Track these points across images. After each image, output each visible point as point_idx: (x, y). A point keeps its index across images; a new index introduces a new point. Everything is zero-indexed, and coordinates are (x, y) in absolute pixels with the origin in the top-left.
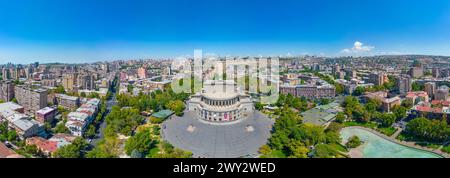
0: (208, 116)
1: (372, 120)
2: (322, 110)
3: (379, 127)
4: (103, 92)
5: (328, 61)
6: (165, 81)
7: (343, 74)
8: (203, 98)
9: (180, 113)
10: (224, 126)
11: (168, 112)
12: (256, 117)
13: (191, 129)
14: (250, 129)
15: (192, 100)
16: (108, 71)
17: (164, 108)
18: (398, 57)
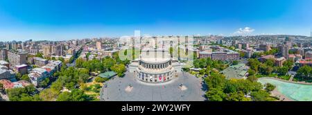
0: (145, 78)
1: (273, 72)
2: (235, 69)
3: (279, 75)
4: (68, 57)
5: (226, 39)
6: (114, 51)
7: (240, 46)
8: (141, 62)
9: (122, 74)
10: (159, 87)
11: (111, 74)
12: (186, 77)
13: (128, 89)
14: (184, 88)
15: (133, 64)
16: (77, 45)
17: (110, 70)
18: (272, 36)
